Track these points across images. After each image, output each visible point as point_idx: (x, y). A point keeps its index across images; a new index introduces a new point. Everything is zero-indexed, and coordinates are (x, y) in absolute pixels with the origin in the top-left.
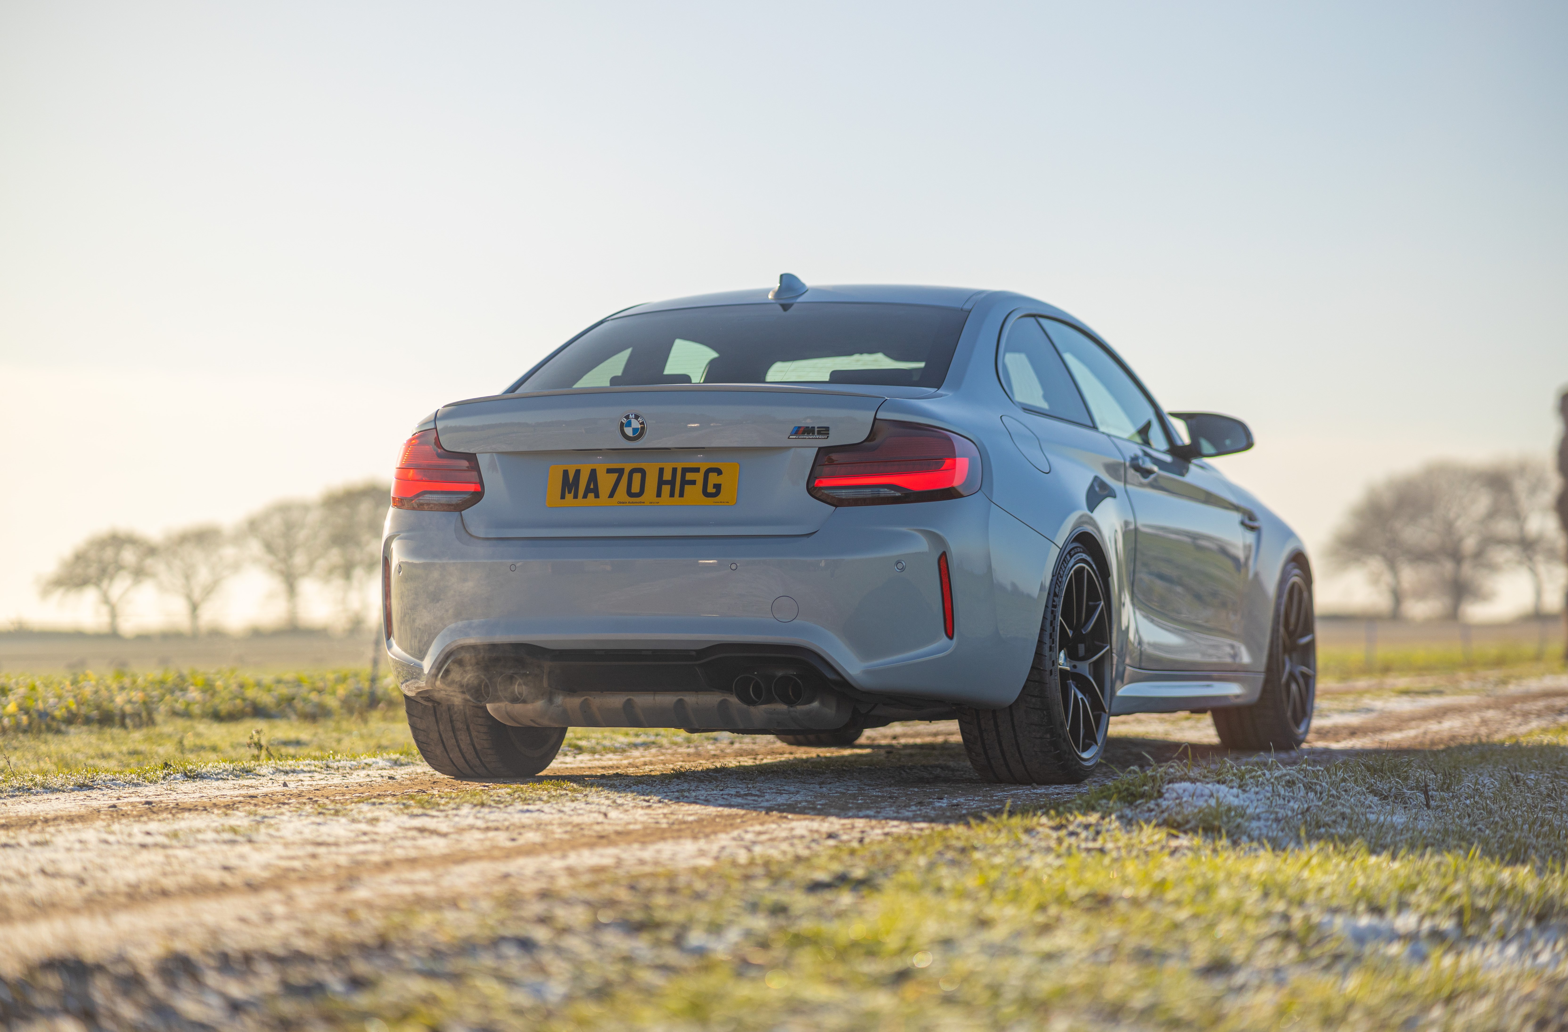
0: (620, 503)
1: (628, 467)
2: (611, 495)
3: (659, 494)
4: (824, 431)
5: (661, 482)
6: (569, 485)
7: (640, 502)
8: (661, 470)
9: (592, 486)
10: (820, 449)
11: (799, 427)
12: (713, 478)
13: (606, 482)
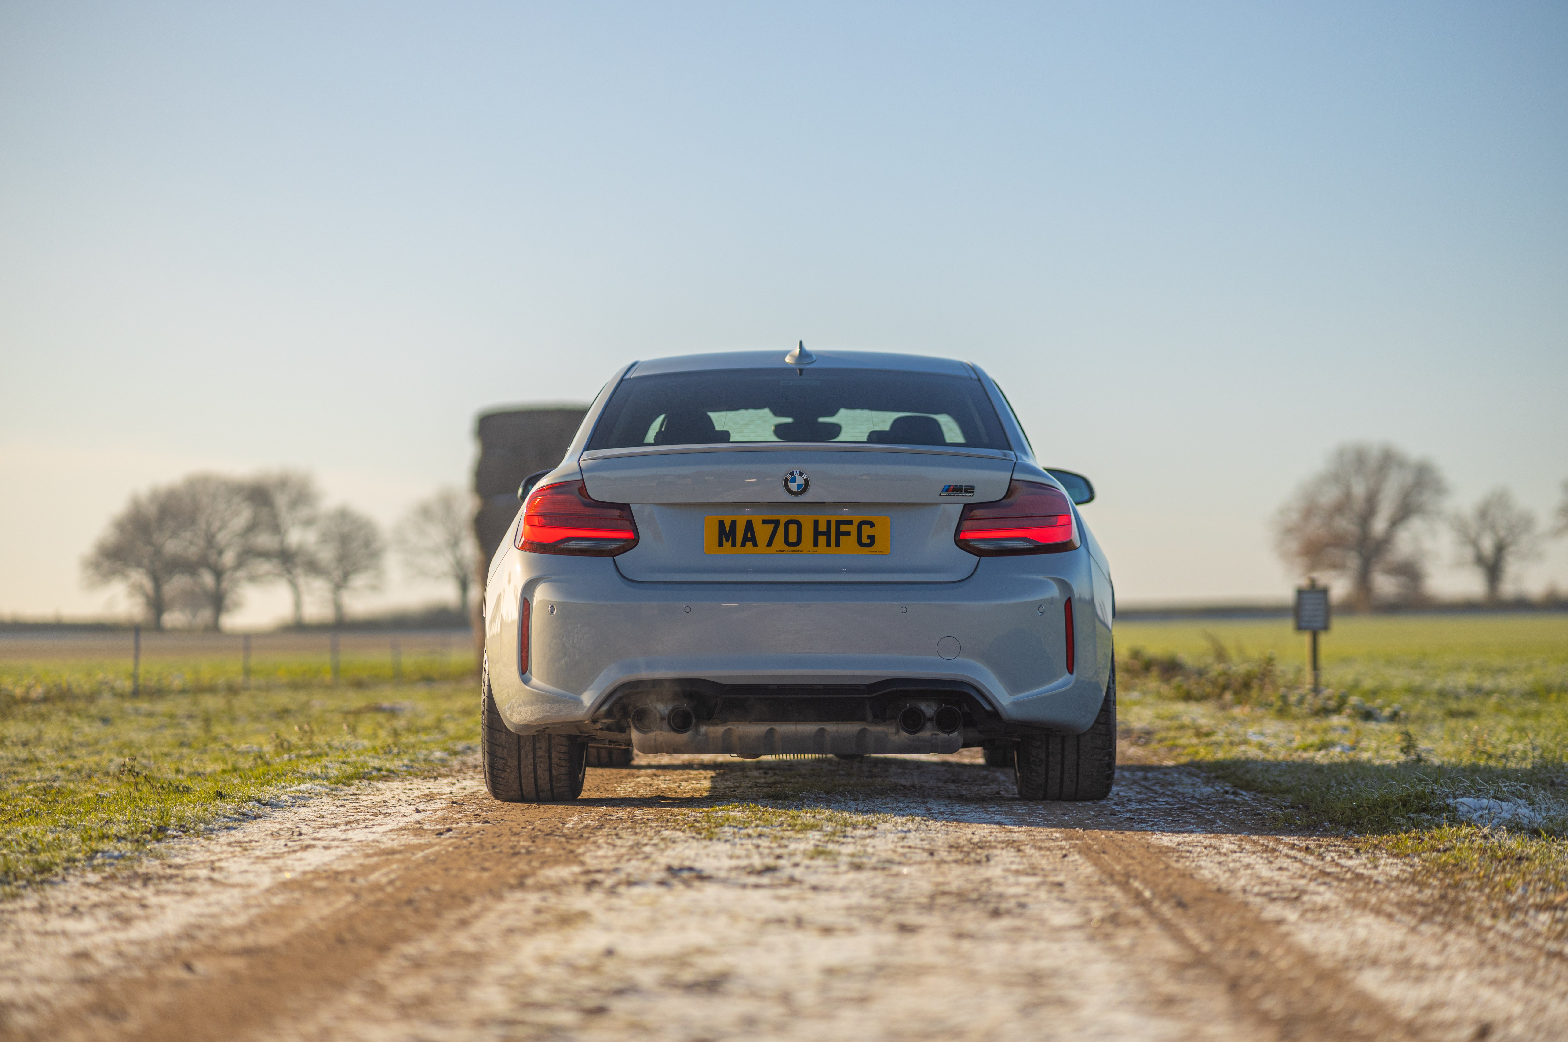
0: (779, 551)
1: (783, 519)
2: (770, 544)
3: (816, 544)
4: (970, 490)
5: (817, 533)
6: (726, 534)
7: (799, 551)
8: (816, 523)
9: (749, 536)
10: (965, 505)
11: (950, 486)
12: (867, 530)
13: (762, 532)
